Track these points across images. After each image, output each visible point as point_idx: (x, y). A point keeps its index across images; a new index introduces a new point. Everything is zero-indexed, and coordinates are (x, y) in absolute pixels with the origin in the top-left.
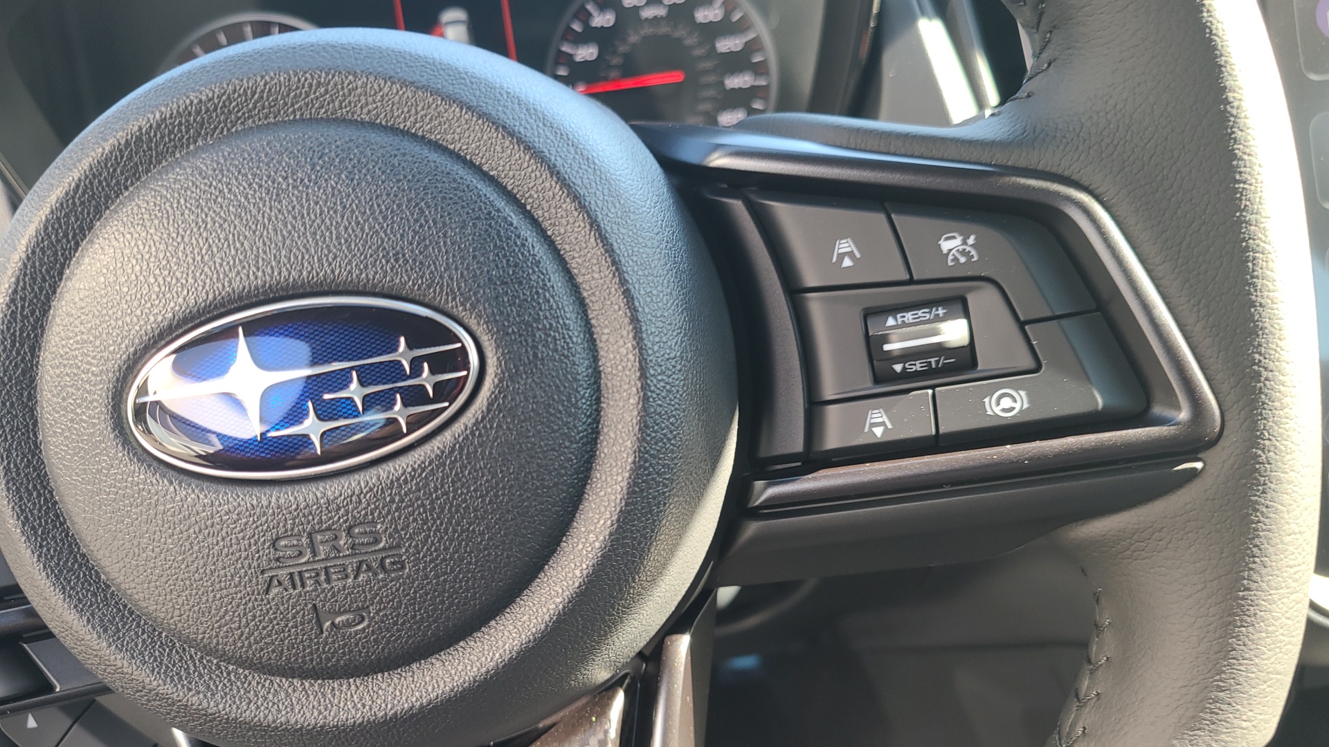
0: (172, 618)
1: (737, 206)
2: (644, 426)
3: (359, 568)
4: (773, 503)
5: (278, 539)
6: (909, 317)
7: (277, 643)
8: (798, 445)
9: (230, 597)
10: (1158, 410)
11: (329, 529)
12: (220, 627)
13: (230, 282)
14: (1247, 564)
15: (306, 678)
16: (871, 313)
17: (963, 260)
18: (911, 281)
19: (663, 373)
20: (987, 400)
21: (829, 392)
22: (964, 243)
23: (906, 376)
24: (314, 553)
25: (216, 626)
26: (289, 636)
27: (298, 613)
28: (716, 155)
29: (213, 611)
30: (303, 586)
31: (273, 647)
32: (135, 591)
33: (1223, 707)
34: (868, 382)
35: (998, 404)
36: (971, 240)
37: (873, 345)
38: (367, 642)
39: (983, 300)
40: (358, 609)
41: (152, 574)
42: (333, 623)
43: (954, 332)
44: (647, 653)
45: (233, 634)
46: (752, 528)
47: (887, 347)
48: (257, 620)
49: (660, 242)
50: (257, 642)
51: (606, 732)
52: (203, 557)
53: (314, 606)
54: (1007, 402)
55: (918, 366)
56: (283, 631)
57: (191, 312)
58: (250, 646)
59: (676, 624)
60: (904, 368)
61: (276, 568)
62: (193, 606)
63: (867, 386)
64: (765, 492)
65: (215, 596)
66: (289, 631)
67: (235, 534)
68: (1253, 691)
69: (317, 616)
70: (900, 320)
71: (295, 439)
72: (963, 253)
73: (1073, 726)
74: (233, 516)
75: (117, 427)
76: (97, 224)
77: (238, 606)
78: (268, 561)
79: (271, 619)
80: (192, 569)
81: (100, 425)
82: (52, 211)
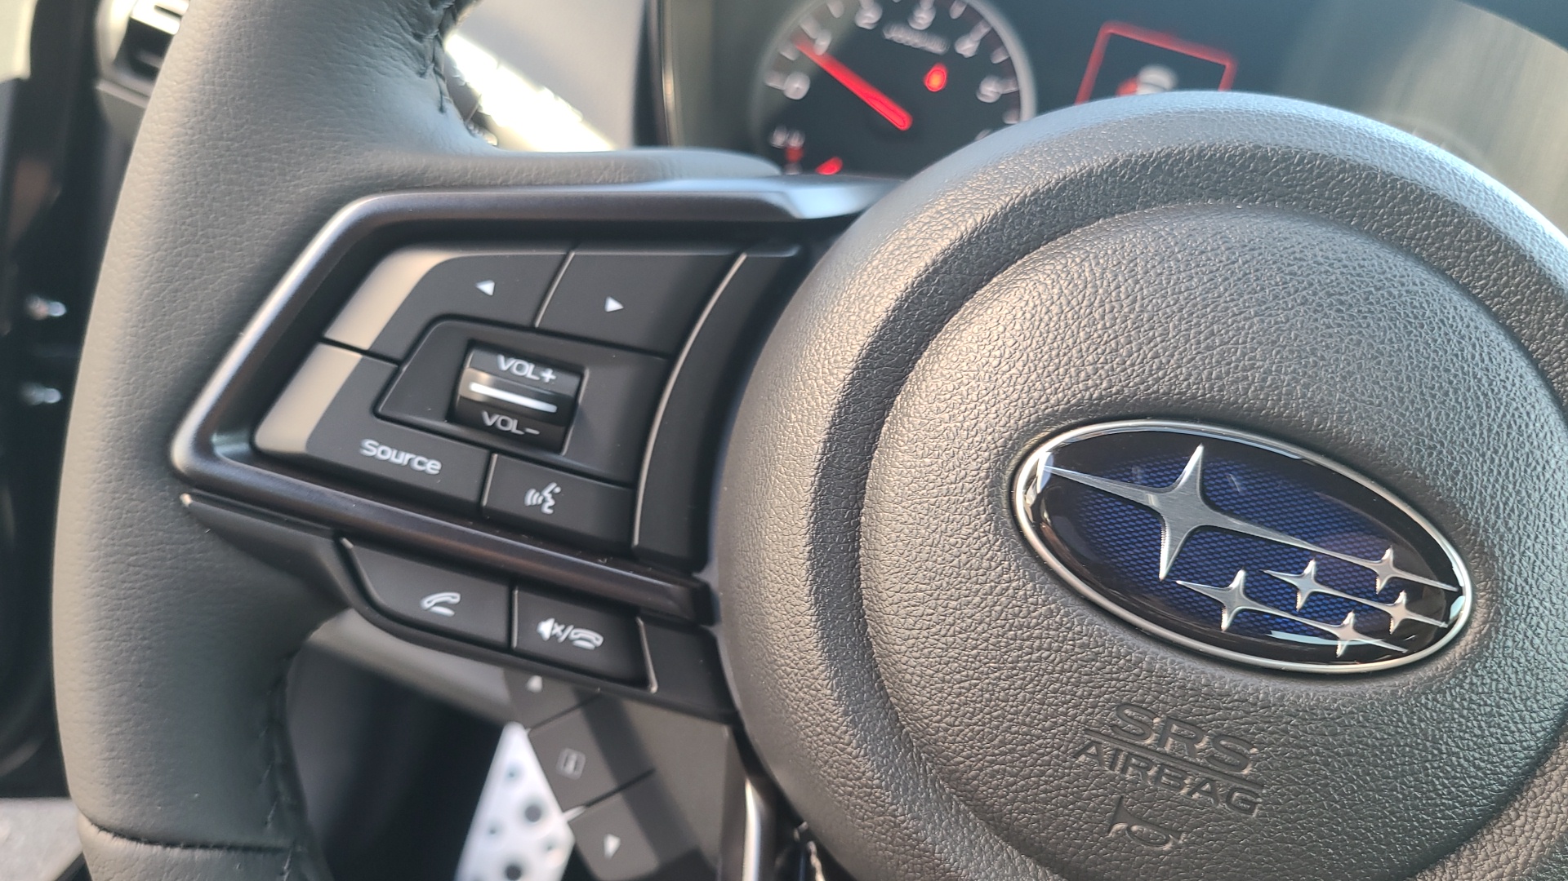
0: (938, 722)
3: (1201, 783)
5: (1128, 705)
7: (1047, 814)
9: (1028, 737)
11: (1192, 724)
12: (992, 762)
13: (1221, 390)
24: (1161, 741)
25: (988, 758)
26: (1069, 815)
27: (1097, 796)
29: (996, 742)
30: (1124, 770)
31: (1040, 816)
32: (911, 670)
38: (1152, 869)
40: (1167, 829)
41: (947, 664)
42: (1129, 829)
45: (1003, 778)
48: (1043, 778)
50: (1025, 800)
52: (1024, 679)
53: (1120, 799)
56: (1066, 807)
57: (1156, 399)
58: (1014, 801)
61: (1103, 735)
62: (976, 724)
65: (1010, 727)
66: (1073, 810)
67: (1080, 673)
69: (1116, 812)
71: (1204, 601)
74: (1088, 654)
75: (996, 483)
76: (1060, 240)
77: (1031, 752)
78: (1101, 723)
79: (1058, 788)
80: (1002, 684)
81: (976, 467)
82: (1022, 203)
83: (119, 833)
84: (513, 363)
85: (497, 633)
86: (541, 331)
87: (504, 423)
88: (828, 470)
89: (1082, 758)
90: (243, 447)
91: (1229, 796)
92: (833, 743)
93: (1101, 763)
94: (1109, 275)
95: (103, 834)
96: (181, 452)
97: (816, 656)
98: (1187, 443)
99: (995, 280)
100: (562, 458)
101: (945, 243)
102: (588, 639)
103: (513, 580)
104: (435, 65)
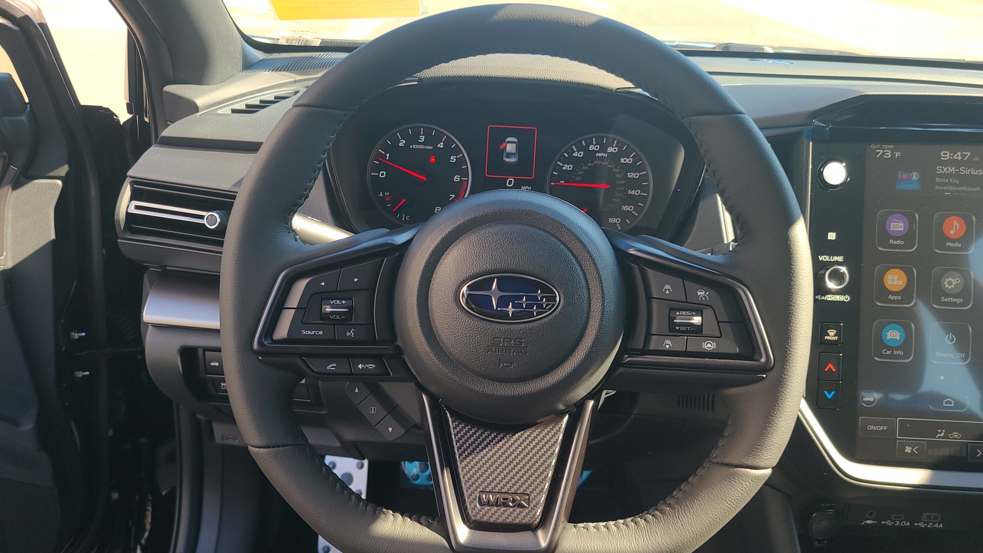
1: (635, 267)
2: (600, 328)
3: (515, 350)
4: (630, 363)
5: (495, 338)
6: (684, 313)
7: (486, 368)
8: (641, 347)
9: (477, 351)
10: (756, 357)
11: (509, 338)
12: (471, 360)
13: (496, 266)
14: (774, 408)
15: (490, 380)
16: (671, 309)
17: (704, 299)
18: (687, 302)
19: (608, 314)
20: (703, 343)
21: (654, 331)
22: (705, 294)
23: (679, 331)
24: (504, 344)
27: (495, 360)
28: (631, 250)
29: (471, 355)
30: (498, 353)
31: (484, 369)
32: (448, 345)
33: (759, 451)
34: (667, 330)
35: (706, 345)
36: (707, 294)
37: (671, 319)
38: (511, 373)
39: (708, 312)
40: (511, 363)
41: (456, 341)
42: (503, 365)
43: (697, 320)
44: (578, 404)
45: (474, 363)
46: (621, 370)
47: (675, 321)
48: (482, 360)
49: (613, 276)
50: (480, 366)
51: (562, 425)
52: (472, 339)
53: (500, 359)
54: (709, 345)
55: (684, 329)
56: (489, 365)
57: (484, 271)
58: (478, 367)
59: (589, 396)
60: (679, 328)
61: (492, 346)
62: (465, 352)
63: (666, 331)
64: (627, 359)
65: (473, 351)
66: (491, 365)
67: (483, 334)
68: (768, 448)
69: (500, 362)
70: (681, 313)
71: (505, 312)
72: (704, 297)
73: (713, 454)
74: (484, 329)
75: (456, 298)
76: (457, 241)
77: (479, 354)
78: (491, 344)
79: (486, 360)
80: (468, 341)
81: (451, 297)
82: (446, 235)
83: (264, 447)
84: (334, 301)
85: (348, 371)
86: (338, 291)
87: (336, 317)
88: (419, 306)
89: (489, 352)
90: (270, 341)
91: (521, 351)
92: (436, 367)
93: (493, 352)
94: (468, 247)
95: (260, 449)
96: (255, 346)
97: (427, 348)
98: (492, 280)
99: (445, 253)
100: (352, 322)
101: (431, 249)
102: (371, 366)
103: (348, 356)
104: (290, 229)
